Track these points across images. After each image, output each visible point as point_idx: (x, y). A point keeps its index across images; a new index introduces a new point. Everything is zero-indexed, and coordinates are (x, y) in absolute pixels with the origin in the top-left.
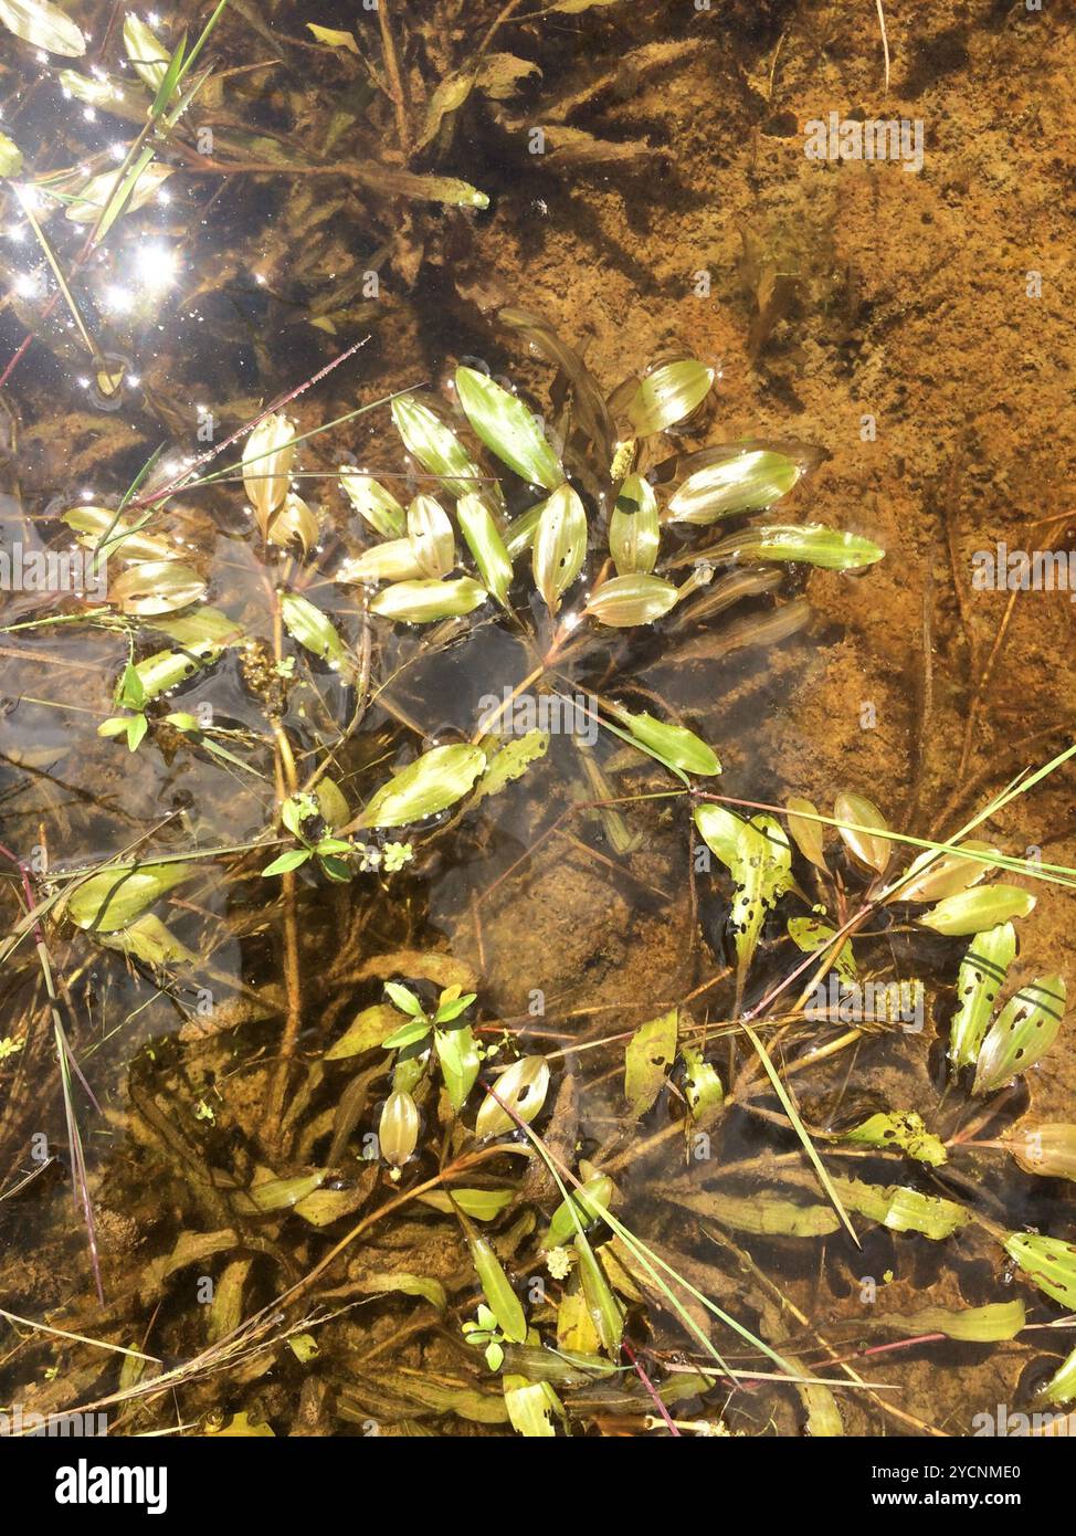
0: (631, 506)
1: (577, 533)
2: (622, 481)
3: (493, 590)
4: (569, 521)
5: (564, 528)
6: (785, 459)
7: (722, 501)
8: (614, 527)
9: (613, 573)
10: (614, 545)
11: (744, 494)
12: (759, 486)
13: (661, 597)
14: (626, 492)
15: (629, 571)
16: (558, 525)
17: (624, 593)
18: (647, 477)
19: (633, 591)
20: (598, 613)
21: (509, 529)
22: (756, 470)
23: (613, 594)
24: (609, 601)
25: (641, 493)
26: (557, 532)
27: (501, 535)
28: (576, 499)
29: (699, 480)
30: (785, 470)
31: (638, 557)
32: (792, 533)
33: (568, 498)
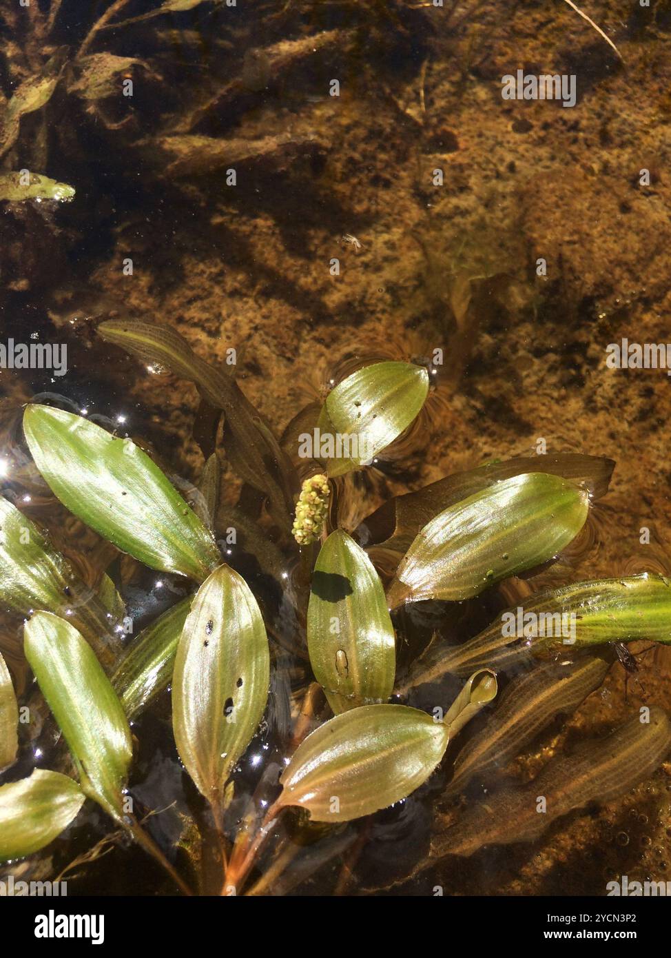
0: (338, 588)
1: (251, 648)
2: (315, 547)
3: (97, 788)
4: (234, 628)
5: (225, 645)
6: (561, 482)
7: (484, 557)
8: (313, 628)
9: (322, 711)
10: (318, 657)
11: (515, 542)
12: (534, 527)
13: (419, 745)
14: (326, 564)
15: (352, 703)
16: (215, 638)
17: (347, 748)
18: (356, 537)
19: (363, 743)
20: (306, 799)
21: (124, 660)
22: (522, 504)
23: (326, 756)
24: (325, 768)
25: (350, 562)
26: (213, 651)
27: (108, 673)
28: (243, 591)
29: (439, 529)
30: (568, 498)
31: (364, 674)
32: (606, 594)
33: (228, 589)
